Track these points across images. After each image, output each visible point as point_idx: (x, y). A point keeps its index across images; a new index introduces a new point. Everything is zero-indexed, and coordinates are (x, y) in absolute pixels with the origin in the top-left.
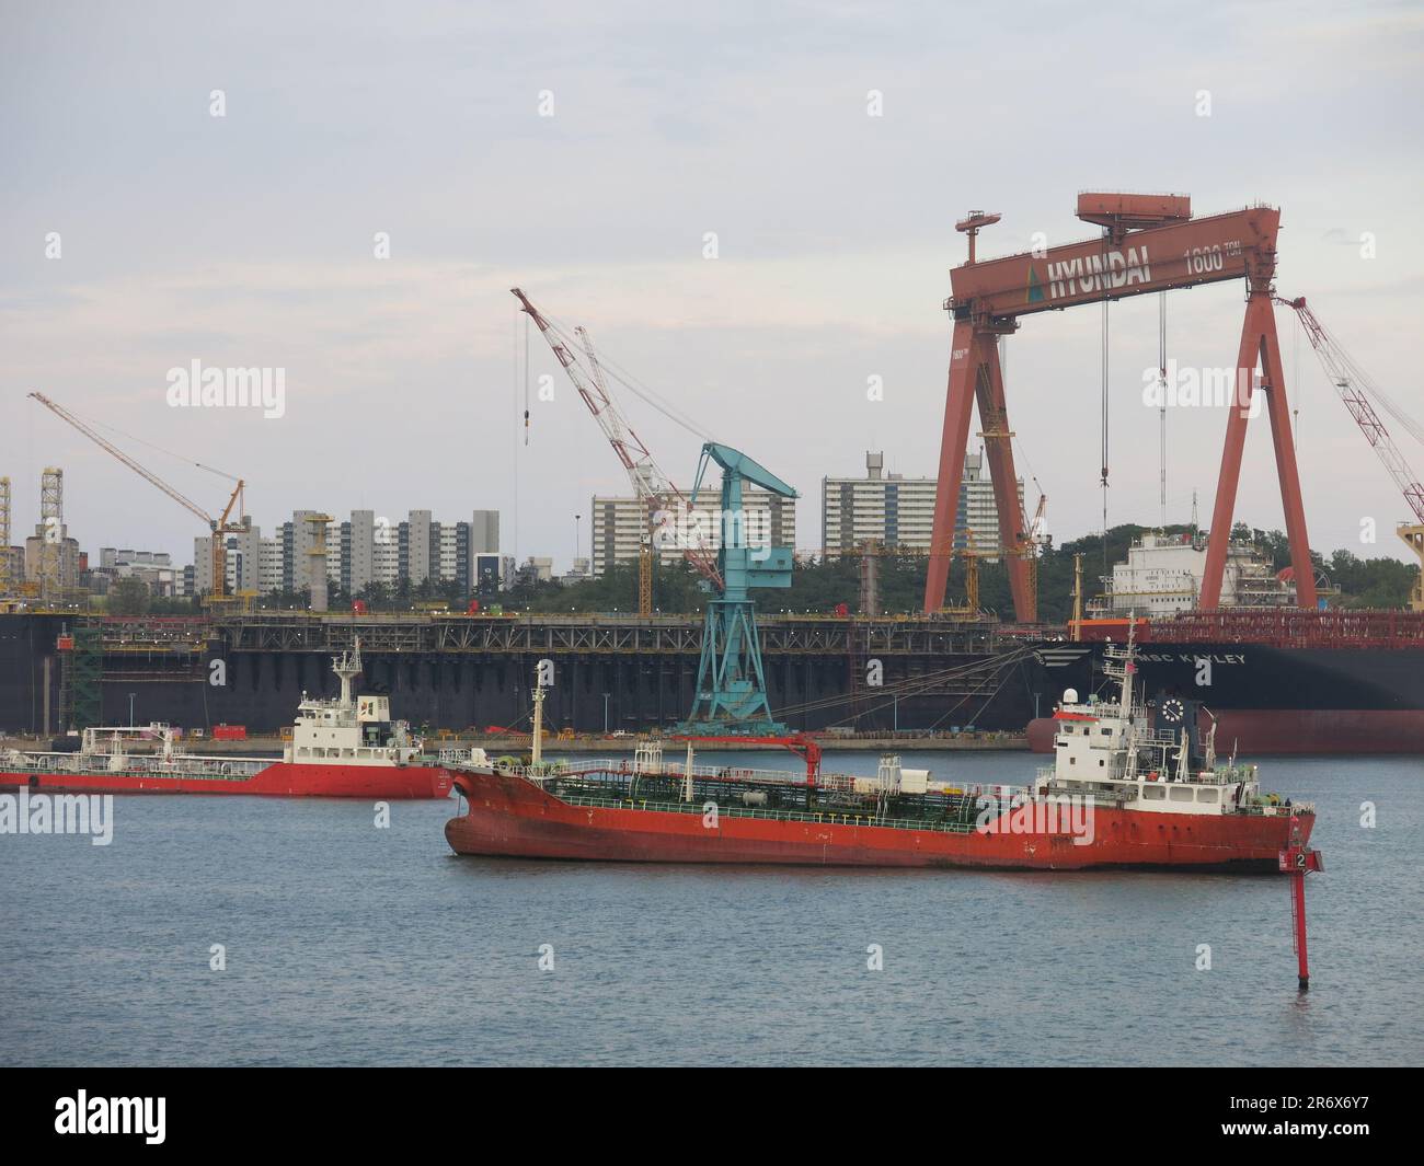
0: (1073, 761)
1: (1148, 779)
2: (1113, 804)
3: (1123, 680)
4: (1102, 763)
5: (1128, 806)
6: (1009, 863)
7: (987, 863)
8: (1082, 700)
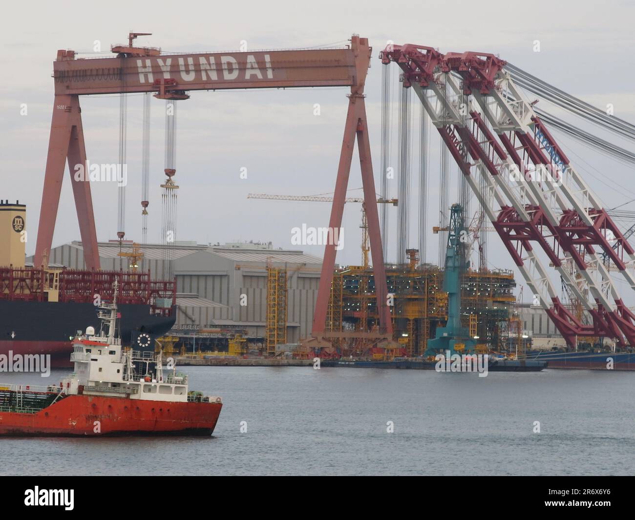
0: (100, 369)
1: (146, 381)
2: (124, 396)
3: (109, 322)
4: (118, 371)
5: (132, 397)
6: (59, 432)
7: (45, 431)
8: (97, 332)
